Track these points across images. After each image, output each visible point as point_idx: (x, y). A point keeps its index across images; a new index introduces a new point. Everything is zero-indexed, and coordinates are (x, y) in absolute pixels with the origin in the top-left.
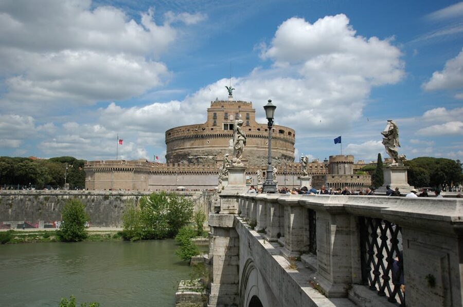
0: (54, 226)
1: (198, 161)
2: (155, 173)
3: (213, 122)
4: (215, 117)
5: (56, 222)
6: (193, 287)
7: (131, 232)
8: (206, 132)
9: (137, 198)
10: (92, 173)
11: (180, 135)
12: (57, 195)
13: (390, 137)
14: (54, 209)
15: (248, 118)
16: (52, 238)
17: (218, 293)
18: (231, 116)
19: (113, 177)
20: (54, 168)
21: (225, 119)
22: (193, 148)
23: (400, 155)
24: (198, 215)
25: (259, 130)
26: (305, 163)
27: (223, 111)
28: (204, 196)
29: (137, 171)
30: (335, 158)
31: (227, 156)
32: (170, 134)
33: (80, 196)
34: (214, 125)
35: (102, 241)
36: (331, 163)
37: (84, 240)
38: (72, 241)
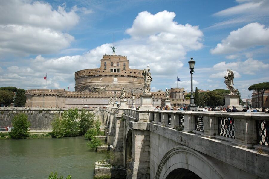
0: (7, 130)
1: (95, 91)
2: (69, 97)
3: (104, 67)
4: (105, 65)
5: (8, 127)
6: (104, 164)
7: (57, 133)
8: (100, 73)
9: (59, 112)
10: (31, 97)
11: (84, 74)
12: (9, 111)
13: (229, 79)
14: (7, 119)
15: (124, 66)
16: (6, 137)
17: (138, 168)
18: (115, 64)
19: (44, 100)
20: (4, 94)
21: (111, 66)
22: (92, 82)
23: (235, 89)
24: (97, 122)
25: (131, 72)
26: (168, 92)
27: (110, 61)
28: (100, 111)
29: (59, 96)
30: (174, 89)
31: (124, 88)
32: (78, 74)
33: (23, 111)
34: (105, 69)
35: (39, 138)
36: (172, 92)
37: (27, 138)
38: (19, 138)
